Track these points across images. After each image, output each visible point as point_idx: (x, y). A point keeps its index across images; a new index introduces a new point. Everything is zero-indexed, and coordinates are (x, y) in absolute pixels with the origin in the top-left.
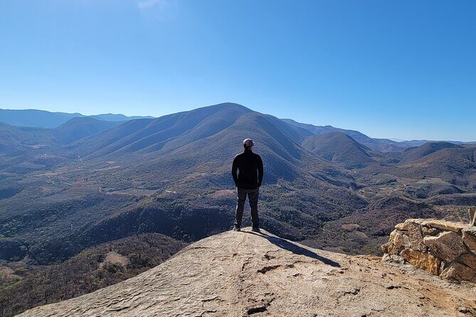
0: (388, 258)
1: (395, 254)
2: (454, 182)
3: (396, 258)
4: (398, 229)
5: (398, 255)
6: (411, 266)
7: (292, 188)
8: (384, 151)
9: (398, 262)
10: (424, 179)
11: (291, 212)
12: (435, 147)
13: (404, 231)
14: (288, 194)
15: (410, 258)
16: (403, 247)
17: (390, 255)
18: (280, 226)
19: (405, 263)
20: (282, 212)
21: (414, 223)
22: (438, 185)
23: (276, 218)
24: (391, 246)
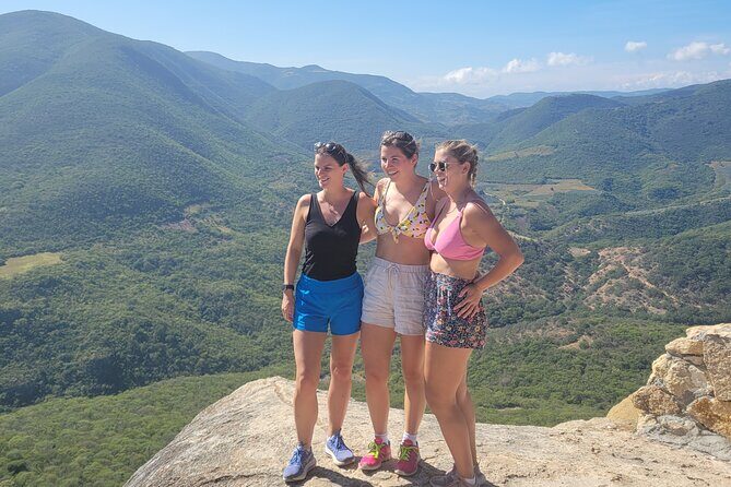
0: (652, 423)
1: (671, 413)
2: (608, 184)
3: (675, 422)
4: (674, 353)
5: (679, 414)
6: (719, 439)
7: (225, 230)
8: (452, 123)
9: (681, 432)
10: (544, 183)
11: (229, 296)
12: (562, 106)
13: (693, 356)
14: (215, 250)
15: (712, 419)
16: (690, 397)
17: (656, 416)
18: (202, 335)
19: (700, 434)
20: (205, 299)
21: (716, 338)
22: (575, 197)
23: (188, 315)
24: (657, 395)
